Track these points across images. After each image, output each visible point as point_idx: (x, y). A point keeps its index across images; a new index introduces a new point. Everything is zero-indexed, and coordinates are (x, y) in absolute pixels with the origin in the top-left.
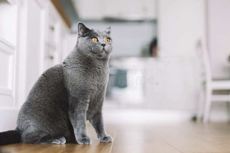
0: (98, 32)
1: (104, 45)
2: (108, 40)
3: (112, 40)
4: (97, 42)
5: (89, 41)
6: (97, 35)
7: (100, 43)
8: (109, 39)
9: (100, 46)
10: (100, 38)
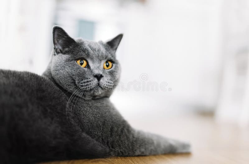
0: (90, 49)
1: (99, 77)
2: (110, 64)
3: (117, 63)
4: (86, 69)
5: (70, 65)
6: (88, 55)
7: (92, 72)
8: (112, 62)
9: (92, 78)
10: (93, 62)
